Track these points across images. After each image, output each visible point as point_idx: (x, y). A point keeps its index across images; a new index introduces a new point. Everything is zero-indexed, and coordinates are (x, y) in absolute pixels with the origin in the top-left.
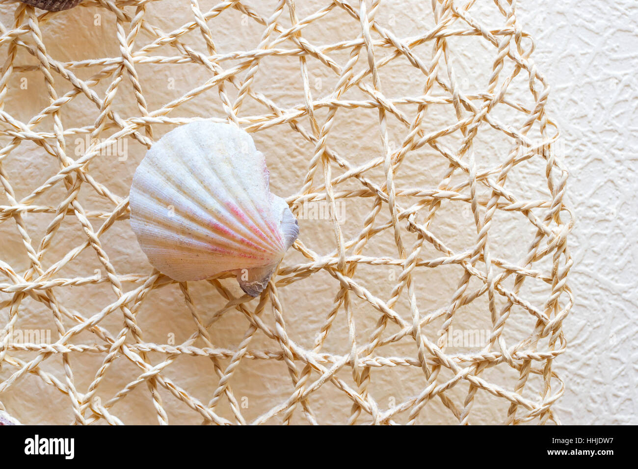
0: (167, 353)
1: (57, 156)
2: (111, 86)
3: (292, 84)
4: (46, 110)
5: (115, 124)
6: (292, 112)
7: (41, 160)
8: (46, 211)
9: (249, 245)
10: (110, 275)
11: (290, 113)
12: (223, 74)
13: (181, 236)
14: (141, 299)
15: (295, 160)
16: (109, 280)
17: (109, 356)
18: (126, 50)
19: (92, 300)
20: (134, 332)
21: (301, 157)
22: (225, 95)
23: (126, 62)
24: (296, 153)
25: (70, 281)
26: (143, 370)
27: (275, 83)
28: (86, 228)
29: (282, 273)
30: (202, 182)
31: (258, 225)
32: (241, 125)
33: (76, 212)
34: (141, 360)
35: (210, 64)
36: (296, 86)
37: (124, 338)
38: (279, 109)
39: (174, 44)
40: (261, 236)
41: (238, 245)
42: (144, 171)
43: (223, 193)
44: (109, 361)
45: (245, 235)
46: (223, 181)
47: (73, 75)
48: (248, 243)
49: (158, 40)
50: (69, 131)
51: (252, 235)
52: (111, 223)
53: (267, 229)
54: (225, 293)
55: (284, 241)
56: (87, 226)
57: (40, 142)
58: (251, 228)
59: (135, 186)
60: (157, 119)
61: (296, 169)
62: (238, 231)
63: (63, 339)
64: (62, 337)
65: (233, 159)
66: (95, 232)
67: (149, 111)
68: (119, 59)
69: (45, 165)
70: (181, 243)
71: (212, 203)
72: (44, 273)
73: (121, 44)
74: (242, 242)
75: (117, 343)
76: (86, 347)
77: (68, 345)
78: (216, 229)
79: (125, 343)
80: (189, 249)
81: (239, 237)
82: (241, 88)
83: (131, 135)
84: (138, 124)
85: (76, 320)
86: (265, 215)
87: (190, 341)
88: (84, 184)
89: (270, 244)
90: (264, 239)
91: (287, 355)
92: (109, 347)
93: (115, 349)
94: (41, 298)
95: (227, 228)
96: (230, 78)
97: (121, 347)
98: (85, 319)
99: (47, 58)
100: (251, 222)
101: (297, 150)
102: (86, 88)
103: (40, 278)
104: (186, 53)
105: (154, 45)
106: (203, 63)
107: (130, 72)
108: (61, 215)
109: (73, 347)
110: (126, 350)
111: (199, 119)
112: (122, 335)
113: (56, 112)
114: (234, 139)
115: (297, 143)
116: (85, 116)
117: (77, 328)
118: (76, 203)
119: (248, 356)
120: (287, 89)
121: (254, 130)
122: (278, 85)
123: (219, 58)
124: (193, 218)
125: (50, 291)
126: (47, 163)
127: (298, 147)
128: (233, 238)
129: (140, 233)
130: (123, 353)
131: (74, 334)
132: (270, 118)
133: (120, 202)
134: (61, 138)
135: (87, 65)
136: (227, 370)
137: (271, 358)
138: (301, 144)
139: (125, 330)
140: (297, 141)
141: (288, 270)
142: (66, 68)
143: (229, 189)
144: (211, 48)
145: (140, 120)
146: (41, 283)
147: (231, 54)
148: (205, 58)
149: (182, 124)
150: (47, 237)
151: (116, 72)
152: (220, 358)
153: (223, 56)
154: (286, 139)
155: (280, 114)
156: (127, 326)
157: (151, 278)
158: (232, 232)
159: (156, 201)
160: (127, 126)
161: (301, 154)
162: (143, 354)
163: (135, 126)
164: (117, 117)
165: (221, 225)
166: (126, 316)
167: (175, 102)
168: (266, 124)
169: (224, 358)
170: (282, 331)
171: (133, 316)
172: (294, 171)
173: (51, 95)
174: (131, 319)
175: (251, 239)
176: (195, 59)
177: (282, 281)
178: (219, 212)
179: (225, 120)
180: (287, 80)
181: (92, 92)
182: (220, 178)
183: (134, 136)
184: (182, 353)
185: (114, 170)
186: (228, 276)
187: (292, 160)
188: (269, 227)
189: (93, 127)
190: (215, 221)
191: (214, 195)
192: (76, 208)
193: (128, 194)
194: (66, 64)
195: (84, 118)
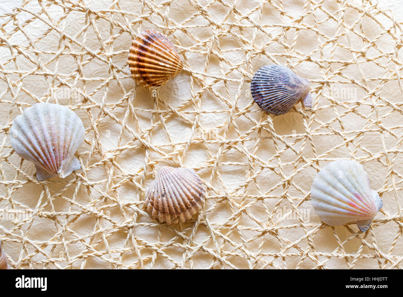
0: (327, 256)
1: (280, 174)
2: (302, 146)
3: (373, 142)
4: (275, 155)
5: (303, 161)
6: (378, 155)
7: (270, 176)
8: (275, 198)
9: (364, 211)
10: (302, 223)
11: (377, 155)
12: (349, 139)
13: (335, 207)
14: (315, 234)
15: (375, 174)
16: (302, 226)
17: (303, 258)
18: (308, 130)
19: (292, 234)
20: (312, 247)
21: (377, 172)
22: (349, 148)
23: (308, 135)
24: (375, 171)
25: (286, 227)
26: (316, 263)
27: (366, 141)
28: (292, 204)
29: (375, 222)
30: (344, 185)
31: (367, 202)
32: (357, 160)
33: (287, 197)
34: (316, 259)
35: (343, 135)
36: (375, 142)
37: (308, 250)
38: (372, 154)
39: (327, 127)
40: (369, 207)
41: (360, 211)
42: (317, 180)
43: (353, 190)
44: (303, 260)
45: (362, 207)
46: (353, 185)
47: (285, 141)
48: (364, 210)
49: (321, 126)
50: (284, 164)
51: (365, 206)
52: (303, 202)
53: (371, 204)
54: (351, 230)
55: (377, 209)
56: (293, 204)
57: (272, 169)
58: (365, 204)
59: (313, 187)
60: (322, 159)
61: (375, 177)
62: (360, 205)
63: (282, 251)
64: (282, 250)
65: (356, 175)
66: (296, 205)
67: (318, 155)
68: (305, 134)
69: (272, 178)
70: (335, 210)
71: (348, 193)
72: (274, 224)
73: (305, 127)
74: (361, 210)
75: (306, 252)
76: (293, 254)
77: (285, 253)
78: (350, 204)
79: (308, 252)
80: (339, 213)
81: (360, 207)
82: (356, 145)
83: (310, 166)
84: (313, 161)
85: (288, 243)
86: (370, 198)
87: (336, 251)
88: (291, 186)
89: (372, 210)
90: (370, 208)
91: (378, 256)
92: (302, 254)
93: (305, 255)
94: (273, 234)
95: (355, 204)
96: (352, 141)
97: (307, 254)
98: (292, 243)
99: (275, 134)
100: (365, 202)
101: (376, 169)
102: (291, 146)
103: (273, 225)
104: (332, 131)
105: (319, 128)
106: (340, 135)
107: (310, 139)
108: (282, 199)
109: (288, 254)
110: (309, 255)
111: (339, 158)
112: (308, 249)
113: (279, 156)
114: (355, 167)
115: (376, 167)
116: (288, 157)
117: (289, 246)
118: (287, 194)
119: (361, 257)
120: (371, 144)
121: (362, 163)
122: (367, 142)
123: (347, 133)
124: (341, 200)
125: (277, 231)
126: (272, 177)
127: (376, 168)
128: (358, 208)
129: (316, 206)
130: (308, 257)
131: (288, 249)
132: (369, 157)
133: (307, 194)
134: (282, 167)
135: (291, 137)
136: (353, 263)
137: (370, 258)
138: (377, 167)
139: (309, 247)
140: (376, 165)
141: (377, 221)
142: (282, 138)
143: (355, 188)
144: (343, 128)
145: (314, 159)
146: (274, 228)
147: (352, 131)
148: (341, 133)
149: (332, 160)
150: (276, 208)
151: (304, 139)
152: (349, 258)
153: (348, 132)
154: (371, 165)
155: (373, 156)
156: (310, 245)
157: (320, 225)
158: (357, 205)
159: (324, 193)
160: (309, 161)
161: (378, 171)
162: (316, 256)
163: (312, 161)
164: (304, 158)
165: (353, 203)
166: (309, 240)
167: (329, 151)
168: (368, 160)
169: (351, 258)
170: (375, 246)
171: (312, 240)
172: (375, 178)
173: (277, 149)
174: (311, 242)
175: (365, 208)
176: (336, 133)
177: (374, 225)
178: (352, 198)
179: (350, 159)
180: (371, 140)
181: (293, 148)
182: (352, 183)
183: (312, 166)
184: (333, 256)
185: (300, 179)
186: (352, 224)
187: (374, 173)
188: (372, 203)
189: (294, 162)
190: (350, 201)
191: (349, 190)
192: (288, 196)
193: (310, 190)
194: (282, 136)
195: (287, 158)
